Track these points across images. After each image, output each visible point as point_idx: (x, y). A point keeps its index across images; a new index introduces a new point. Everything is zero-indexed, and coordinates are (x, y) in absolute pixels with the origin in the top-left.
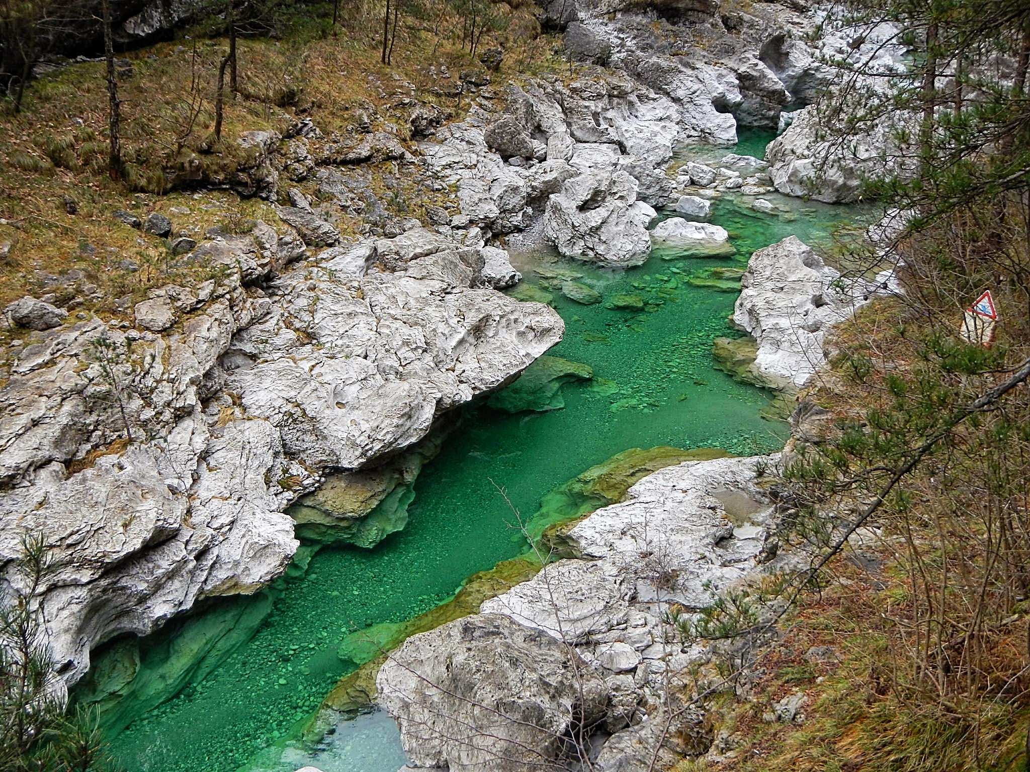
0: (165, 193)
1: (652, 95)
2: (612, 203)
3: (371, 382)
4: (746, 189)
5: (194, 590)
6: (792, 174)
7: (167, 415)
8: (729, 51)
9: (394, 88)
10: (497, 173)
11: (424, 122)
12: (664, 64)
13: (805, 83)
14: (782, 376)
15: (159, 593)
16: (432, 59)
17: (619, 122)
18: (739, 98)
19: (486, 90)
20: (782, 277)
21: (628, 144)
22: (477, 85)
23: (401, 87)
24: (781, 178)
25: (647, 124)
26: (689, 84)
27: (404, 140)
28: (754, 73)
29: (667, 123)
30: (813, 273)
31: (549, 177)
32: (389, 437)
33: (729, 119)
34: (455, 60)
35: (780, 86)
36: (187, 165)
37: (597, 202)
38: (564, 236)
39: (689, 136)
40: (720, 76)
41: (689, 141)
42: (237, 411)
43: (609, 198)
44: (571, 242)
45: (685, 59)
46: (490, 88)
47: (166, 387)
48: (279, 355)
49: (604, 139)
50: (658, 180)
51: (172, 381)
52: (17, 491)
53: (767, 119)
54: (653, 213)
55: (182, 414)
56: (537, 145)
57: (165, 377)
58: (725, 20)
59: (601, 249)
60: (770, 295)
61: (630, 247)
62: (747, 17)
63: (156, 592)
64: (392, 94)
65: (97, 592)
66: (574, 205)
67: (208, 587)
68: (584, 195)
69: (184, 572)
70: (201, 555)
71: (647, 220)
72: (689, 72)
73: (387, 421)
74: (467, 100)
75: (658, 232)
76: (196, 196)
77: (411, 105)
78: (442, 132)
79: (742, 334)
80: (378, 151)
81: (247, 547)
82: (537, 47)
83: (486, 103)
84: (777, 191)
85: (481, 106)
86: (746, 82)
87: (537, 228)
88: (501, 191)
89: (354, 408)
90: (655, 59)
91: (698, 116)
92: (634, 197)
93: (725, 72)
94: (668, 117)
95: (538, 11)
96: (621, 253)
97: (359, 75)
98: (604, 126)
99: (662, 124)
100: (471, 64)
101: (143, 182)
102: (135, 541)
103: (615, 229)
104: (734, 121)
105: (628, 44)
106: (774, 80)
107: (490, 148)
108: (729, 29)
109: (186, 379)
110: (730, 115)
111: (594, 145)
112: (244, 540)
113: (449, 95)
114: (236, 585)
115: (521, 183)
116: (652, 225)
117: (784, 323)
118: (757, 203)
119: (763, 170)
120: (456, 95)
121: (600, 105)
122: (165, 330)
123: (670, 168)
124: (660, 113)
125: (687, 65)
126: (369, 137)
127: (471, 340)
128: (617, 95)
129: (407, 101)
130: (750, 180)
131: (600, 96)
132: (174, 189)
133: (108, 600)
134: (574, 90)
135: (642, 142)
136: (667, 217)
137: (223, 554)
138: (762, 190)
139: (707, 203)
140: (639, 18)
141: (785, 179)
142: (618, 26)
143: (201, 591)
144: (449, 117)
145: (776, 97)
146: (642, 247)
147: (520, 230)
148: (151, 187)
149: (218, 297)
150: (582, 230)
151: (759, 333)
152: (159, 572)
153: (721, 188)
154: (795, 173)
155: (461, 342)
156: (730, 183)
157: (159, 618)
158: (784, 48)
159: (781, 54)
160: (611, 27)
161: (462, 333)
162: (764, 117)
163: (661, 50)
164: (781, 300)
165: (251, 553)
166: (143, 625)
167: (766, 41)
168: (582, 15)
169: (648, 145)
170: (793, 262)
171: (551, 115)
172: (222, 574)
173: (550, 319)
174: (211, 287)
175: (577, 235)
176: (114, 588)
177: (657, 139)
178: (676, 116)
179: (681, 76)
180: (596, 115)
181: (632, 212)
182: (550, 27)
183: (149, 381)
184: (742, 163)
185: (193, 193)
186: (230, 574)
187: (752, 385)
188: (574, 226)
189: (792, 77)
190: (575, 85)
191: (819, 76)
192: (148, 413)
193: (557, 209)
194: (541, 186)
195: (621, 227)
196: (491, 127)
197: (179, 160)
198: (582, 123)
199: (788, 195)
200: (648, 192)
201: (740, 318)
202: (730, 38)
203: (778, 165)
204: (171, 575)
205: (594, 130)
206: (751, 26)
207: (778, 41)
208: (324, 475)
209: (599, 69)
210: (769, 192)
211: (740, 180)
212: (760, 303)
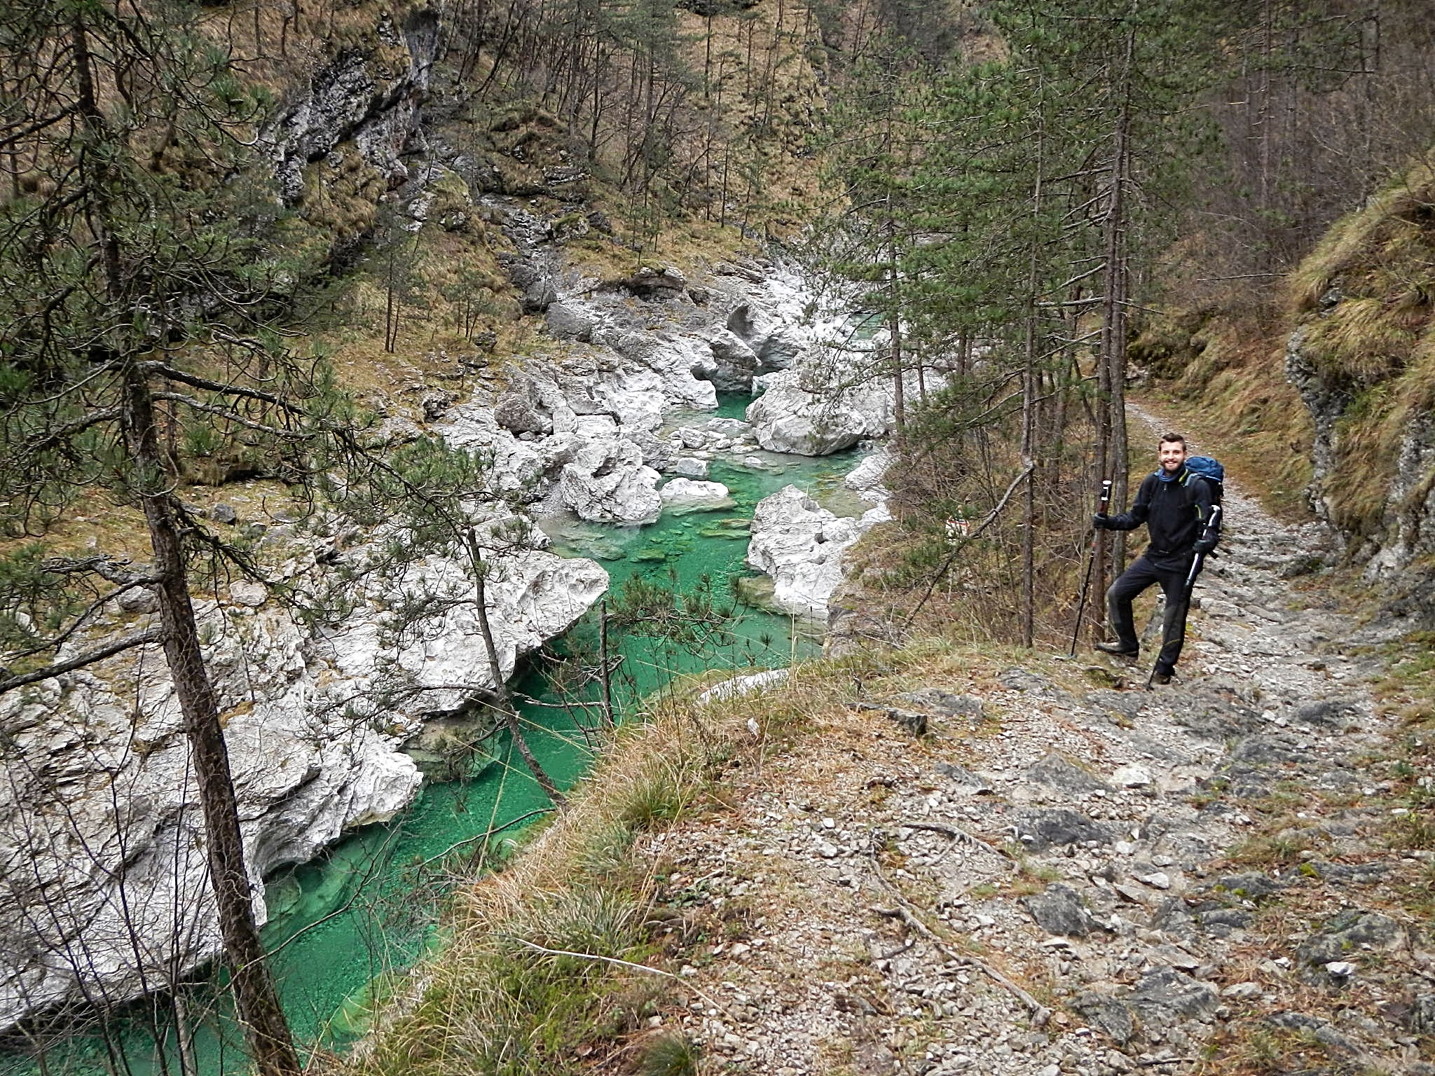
0: (221, 484)
1: (637, 368)
2: (622, 469)
3: (454, 636)
4: (735, 449)
5: (340, 822)
6: (776, 432)
7: (282, 678)
8: (701, 323)
9: (402, 373)
10: (512, 449)
11: (435, 405)
12: (643, 338)
13: (770, 348)
14: (800, 604)
15: (315, 823)
16: (431, 345)
17: (610, 394)
18: (714, 366)
19: (486, 372)
20: (787, 521)
21: (621, 414)
22: (476, 367)
23: (409, 373)
24: (765, 437)
25: (636, 394)
26: (668, 356)
27: (420, 422)
28: (726, 343)
29: (654, 393)
30: (812, 515)
31: (561, 449)
32: (482, 679)
33: (708, 386)
34: (452, 345)
35: (751, 353)
36: (240, 457)
37: (608, 468)
38: (582, 504)
39: (673, 404)
40: (696, 347)
41: (674, 408)
42: (335, 674)
43: (618, 464)
44: (589, 507)
45: (662, 332)
46: (489, 369)
47: (275, 653)
48: (361, 621)
49: (599, 411)
50: (658, 446)
51: (281, 648)
52: (170, 750)
53: (741, 383)
54: (658, 476)
55: (293, 677)
56: (543, 419)
57: (274, 644)
58: (693, 295)
59: (618, 510)
60: (779, 536)
61: (643, 507)
62: (712, 292)
63: (311, 823)
64: (401, 381)
65: (265, 825)
66: (589, 472)
67: (350, 819)
68: (597, 463)
69: (331, 806)
70: (341, 791)
71: (654, 482)
72: (666, 344)
73: (479, 667)
74: (470, 382)
75: (666, 492)
76: (248, 486)
77: (421, 389)
78: (451, 413)
79: (757, 573)
80: (398, 434)
81: (379, 781)
82: (523, 328)
83: (486, 383)
84: (762, 448)
85: (483, 387)
86: (719, 351)
87: (555, 496)
88: (519, 464)
89: (443, 660)
90: (632, 334)
91: (679, 384)
92: (641, 462)
93: (699, 343)
94: (654, 387)
95: (518, 293)
96: (637, 513)
97: (366, 364)
98: (597, 399)
99: (649, 393)
100: (468, 348)
101: (200, 475)
102: (295, 778)
103: (629, 492)
104: (713, 388)
105: (607, 320)
106: (744, 348)
107: (501, 425)
108: (697, 302)
109: (293, 645)
110: (709, 382)
111: (592, 417)
112: (375, 776)
113: (451, 378)
114: (372, 815)
115: (535, 456)
116: (658, 486)
117: (794, 559)
118: (748, 461)
119: (745, 431)
120: (458, 377)
121: (592, 380)
122: (261, 605)
123: (662, 434)
124: (647, 384)
125: (664, 338)
126: (388, 421)
127: (531, 594)
128: (606, 370)
129: (417, 386)
130: (737, 441)
131: (591, 371)
132: (227, 481)
133: (273, 833)
134: (566, 367)
135: (634, 412)
136: (669, 479)
137: (358, 789)
138: (749, 448)
139: (704, 463)
140: (613, 297)
141: (769, 437)
142: (596, 304)
143: (345, 823)
144: (456, 398)
145: (747, 362)
146: (654, 506)
147: (539, 500)
148: (207, 480)
149: (300, 573)
150: (599, 494)
151: (773, 570)
152: (313, 805)
153: (712, 450)
154: (777, 431)
155: (524, 596)
156: (719, 444)
157: (318, 845)
158: (748, 317)
159: (745, 323)
160: (588, 305)
161: (523, 589)
162: (738, 382)
163: (638, 325)
164: (790, 541)
165: (384, 786)
166: (302, 854)
167: (732, 312)
168: (560, 295)
169: (639, 414)
170: (794, 507)
171: (549, 391)
172: (361, 807)
173: (596, 571)
174: (294, 565)
175: (595, 500)
176: (278, 822)
177: (648, 407)
178: (660, 386)
179: (660, 349)
180: (589, 389)
181: (641, 476)
182: (534, 309)
183: (262, 650)
184: (727, 425)
185: (244, 483)
186: (366, 806)
187: (774, 613)
188: (591, 492)
189: (759, 344)
190: (568, 362)
191: (782, 341)
192: (264, 678)
193: (572, 478)
194: (555, 458)
195: (634, 490)
196: (500, 406)
197: (233, 453)
198: (577, 397)
199: (772, 451)
200: (650, 457)
201: (755, 560)
202: (699, 311)
203: (761, 425)
204: (322, 809)
205: (589, 403)
206: (717, 300)
207: (744, 310)
208: (423, 721)
209: (587, 346)
210: (755, 450)
211: (728, 441)
212: (772, 545)
